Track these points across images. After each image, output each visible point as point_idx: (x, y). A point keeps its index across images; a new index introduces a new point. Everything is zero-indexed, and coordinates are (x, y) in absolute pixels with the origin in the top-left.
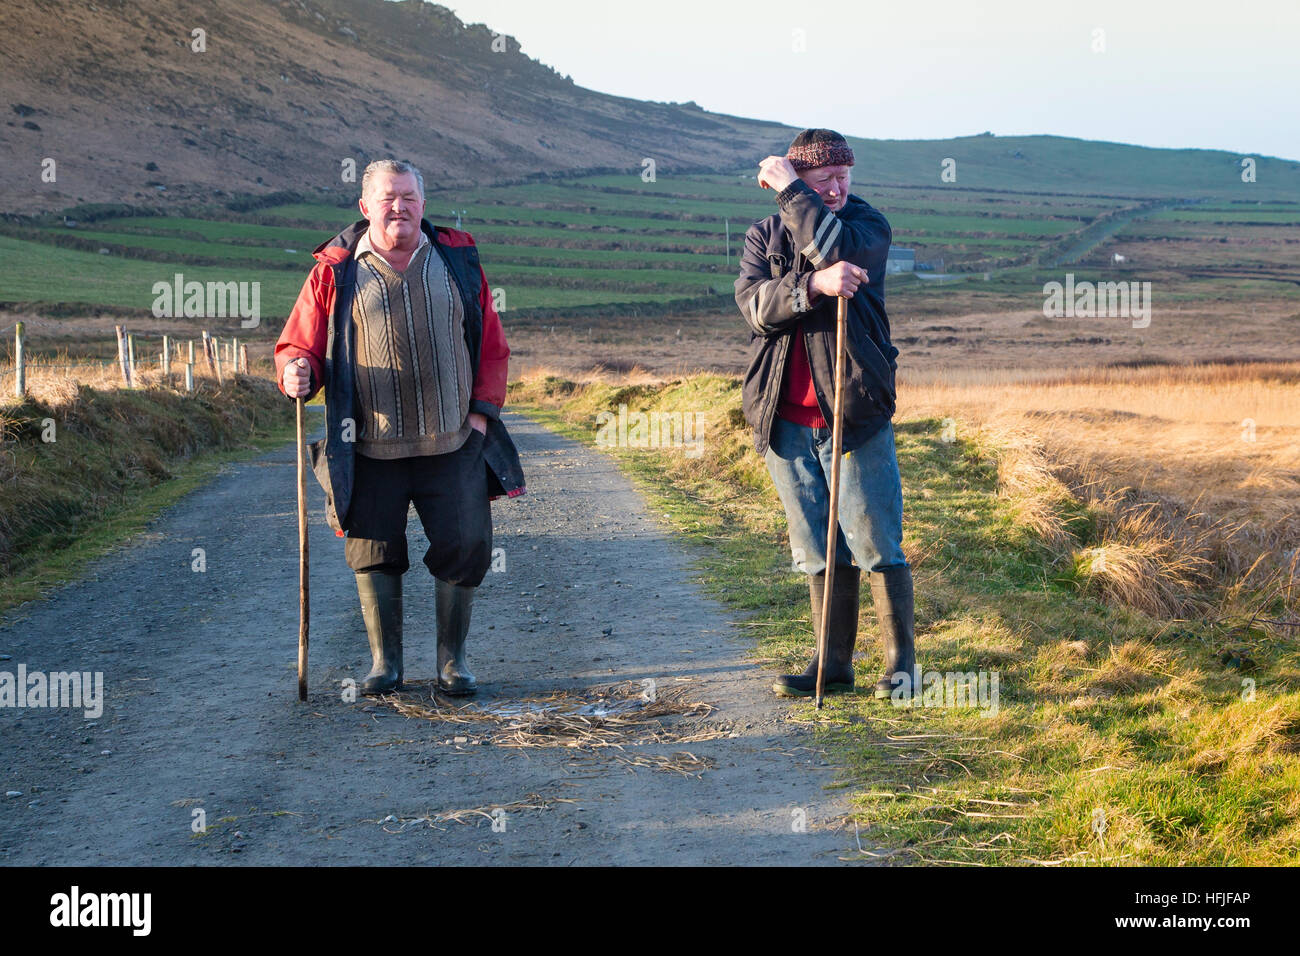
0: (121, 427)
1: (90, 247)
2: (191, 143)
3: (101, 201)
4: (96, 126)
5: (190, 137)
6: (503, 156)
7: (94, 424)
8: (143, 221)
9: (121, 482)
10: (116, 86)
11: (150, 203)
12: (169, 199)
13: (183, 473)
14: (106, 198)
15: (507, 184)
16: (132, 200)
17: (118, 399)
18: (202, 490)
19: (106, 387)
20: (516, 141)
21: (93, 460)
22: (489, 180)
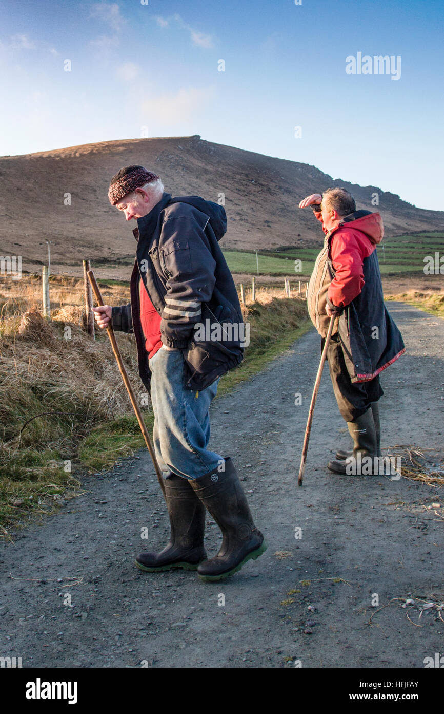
0: (285, 310)
1: (283, 257)
2: (309, 228)
3: (286, 245)
4: (285, 225)
5: (309, 227)
6: (395, 228)
7: (276, 309)
8: (297, 250)
9: (284, 329)
10: (290, 214)
11: (299, 245)
12: (304, 244)
13: (303, 326)
14: (287, 244)
15: (397, 236)
16: (294, 244)
17: (284, 301)
18: (309, 333)
19: (281, 297)
20: (399, 224)
21: (276, 322)
22: (392, 235)
